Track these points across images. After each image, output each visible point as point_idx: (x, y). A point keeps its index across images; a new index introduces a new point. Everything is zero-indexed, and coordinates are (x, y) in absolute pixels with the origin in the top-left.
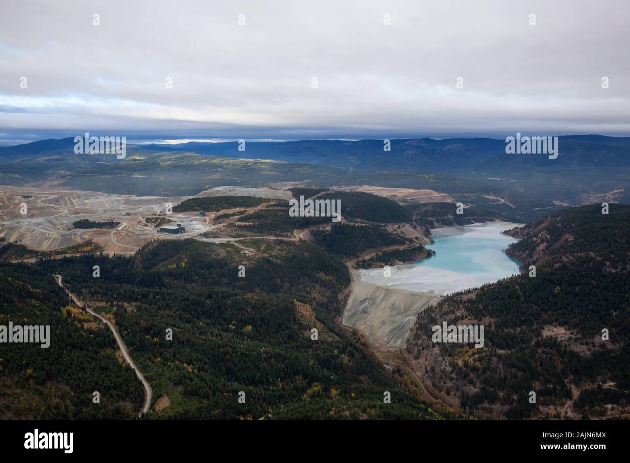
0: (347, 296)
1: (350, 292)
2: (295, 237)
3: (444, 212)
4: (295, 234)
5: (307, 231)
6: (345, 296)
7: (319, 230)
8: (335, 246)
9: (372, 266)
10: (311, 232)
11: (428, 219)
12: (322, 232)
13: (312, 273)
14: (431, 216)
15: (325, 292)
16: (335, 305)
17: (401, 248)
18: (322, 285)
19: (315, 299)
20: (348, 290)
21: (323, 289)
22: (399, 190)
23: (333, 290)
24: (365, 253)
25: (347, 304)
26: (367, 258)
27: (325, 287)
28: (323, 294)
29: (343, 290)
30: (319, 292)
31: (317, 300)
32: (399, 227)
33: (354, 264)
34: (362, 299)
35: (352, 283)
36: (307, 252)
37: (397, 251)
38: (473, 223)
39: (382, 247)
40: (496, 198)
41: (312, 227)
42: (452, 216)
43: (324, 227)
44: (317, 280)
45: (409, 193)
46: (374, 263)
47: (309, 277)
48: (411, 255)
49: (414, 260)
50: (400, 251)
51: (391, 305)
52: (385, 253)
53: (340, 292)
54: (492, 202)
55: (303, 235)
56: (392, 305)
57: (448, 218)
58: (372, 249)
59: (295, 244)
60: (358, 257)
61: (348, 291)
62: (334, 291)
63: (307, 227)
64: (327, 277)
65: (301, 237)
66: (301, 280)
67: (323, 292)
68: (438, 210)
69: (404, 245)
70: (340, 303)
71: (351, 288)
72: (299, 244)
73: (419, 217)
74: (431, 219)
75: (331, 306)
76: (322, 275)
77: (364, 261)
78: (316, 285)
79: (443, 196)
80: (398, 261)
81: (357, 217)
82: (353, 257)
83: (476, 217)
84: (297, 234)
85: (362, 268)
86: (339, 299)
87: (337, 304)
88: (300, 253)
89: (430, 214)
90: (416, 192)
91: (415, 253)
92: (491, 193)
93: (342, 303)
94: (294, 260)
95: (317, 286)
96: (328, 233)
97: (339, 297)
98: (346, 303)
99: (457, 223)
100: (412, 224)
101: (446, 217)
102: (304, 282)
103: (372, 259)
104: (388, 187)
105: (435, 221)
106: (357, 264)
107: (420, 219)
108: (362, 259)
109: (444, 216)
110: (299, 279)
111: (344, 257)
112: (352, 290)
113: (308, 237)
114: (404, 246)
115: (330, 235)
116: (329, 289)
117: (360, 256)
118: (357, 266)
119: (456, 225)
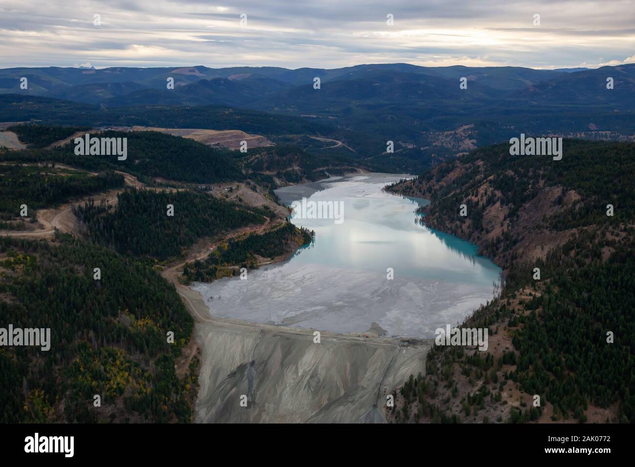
0: (196, 364)
1: (199, 351)
2: (42, 227)
3: (285, 161)
4: (41, 221)
5: (66, 210)
6: (191, 366)
7: (92, 207)
8: (135, 239)
9: (217, 273)
10: (76, 213)
11: (265, 173)
12: (101, 210)
13: (102, 318)
14: (268, 169)
15: (143, 365)
16: (174, 397)
17: (260, 230)
18: (133, 348)
19: (121, 391)
20: (195, 347)
21: (136, 357)
22: (193, 132)
23: (159, 355)
24: (195, 247)
25: (198, 386)
26: (203, 256)
27: (142, 351)
28: (138, 371)
29: (183, 350)
30: (128, 369)
31: (127, 394)
32: (231, 190)
33: (180, 274)
34: (234, 368)
35: (197, 325)
36: (79, 263)
37: (253, 238)
38: (329, 177)
39: (224, 231)
40: (329, 140)
41: (77, 201)
42: (299, 168)
43: (103, 201)
44: (119, 336)
45: (210, 135)
46: (219, 268)
47: (96, 330)
48: (281, 243)
49: (287, 252)
50: (260, 237)
51: (308, 377)
52: (234, 245)
53: (176, 356)
54: (327, 146)
55: (61, 223)
56: (312, 377)
57: (293, 170)
58: (207, 238)
59: (46, 247)
60: (183, 257)
61: (194, 352)
62: (166, 359)
63: (67, 202)
64: (140, 323)
65: (58, 227)
66: (77, 342)
67: (137, 365)
68: (277, 157)
69: (263, 224)
70: (183, 387)
71: (199, 341)
72: (57, 244)
73: (250, 172)
74: (268, 173)
75: (165, 403)
76: (126, 319)
77: (198, 264)
78: (116, 348)
79: (258, 139)
80: (261, 258)
81: (156, 175)
82: (174, 258)
83: (330, 167)
84: (46, 220)
85: (196, 280)
86: (180, 378)
87: (177, 393)
88: (62, 269)
89: (266, 165)
90: (220, 134)
91: (285, 239)
92: (319, 134)
93: (188, 386)
94: (51, 289)
95: (120, 351)
96: (113, 211)
97: (177, 372)
98: (195, 382)
99: (308, 178)
100: (249, 184)
101: (291, 169)
102: (84, 346)
103: (212, 259)
104: (174, 128)
105: (276, 176)
106: (186, 272)
107: (254, 173)
108: (193, 261)
109: (287, 168)
110: (70, 341)
111: (156, 260)
112: (203, 344)
113: (71, 225)
114: (263, 227)
115: (119, 215)
116: (152, 355)
117: (187, 254)
118: (186, 277)
119: (306, 180)
